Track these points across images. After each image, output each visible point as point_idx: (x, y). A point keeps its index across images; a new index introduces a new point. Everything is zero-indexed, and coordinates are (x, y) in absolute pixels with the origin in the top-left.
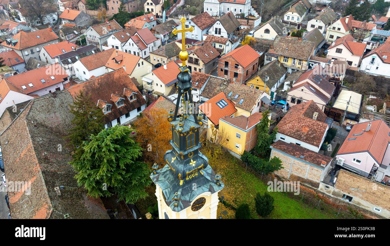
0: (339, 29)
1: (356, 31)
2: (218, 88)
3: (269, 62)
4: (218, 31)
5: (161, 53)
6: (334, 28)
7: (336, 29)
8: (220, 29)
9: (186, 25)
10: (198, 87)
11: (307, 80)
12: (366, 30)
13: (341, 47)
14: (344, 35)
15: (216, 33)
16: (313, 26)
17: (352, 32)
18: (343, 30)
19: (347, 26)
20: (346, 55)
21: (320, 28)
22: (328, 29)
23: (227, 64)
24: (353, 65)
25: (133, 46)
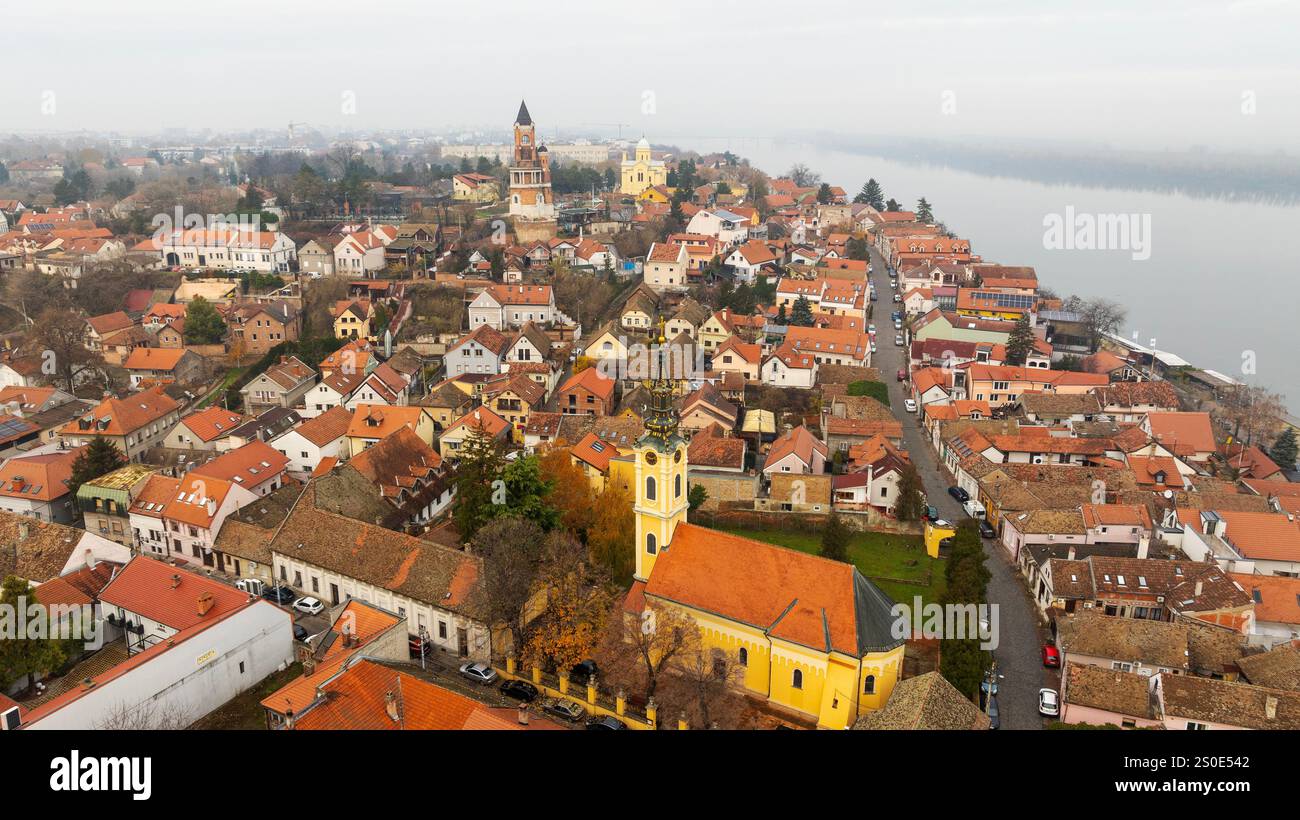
0: (717, 330)
1: (741, 331)
2: (581, 430)
3: (630, 390)
4: (524, 354)
5: (436, 402)
6: (709, 329)
7: (713, 330)
8: (528, 351)
9: (464, 351)
10: (549, 432)
11: (700, 402)
12: (755, 328)
13: (729, 353)
14: (726, 339)
15: (521, 358)
16: (674, 330)
17: (736, 332)
18: (723, 331)
19: (727, 324)
20: (739, 365)
21: (687, 331)
22: (700, 332)
23: (573, 399)
24: (751, 378)
25: (371, 398)
